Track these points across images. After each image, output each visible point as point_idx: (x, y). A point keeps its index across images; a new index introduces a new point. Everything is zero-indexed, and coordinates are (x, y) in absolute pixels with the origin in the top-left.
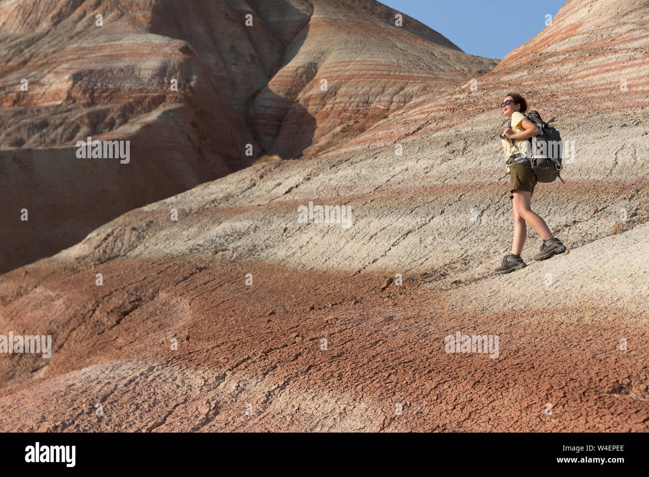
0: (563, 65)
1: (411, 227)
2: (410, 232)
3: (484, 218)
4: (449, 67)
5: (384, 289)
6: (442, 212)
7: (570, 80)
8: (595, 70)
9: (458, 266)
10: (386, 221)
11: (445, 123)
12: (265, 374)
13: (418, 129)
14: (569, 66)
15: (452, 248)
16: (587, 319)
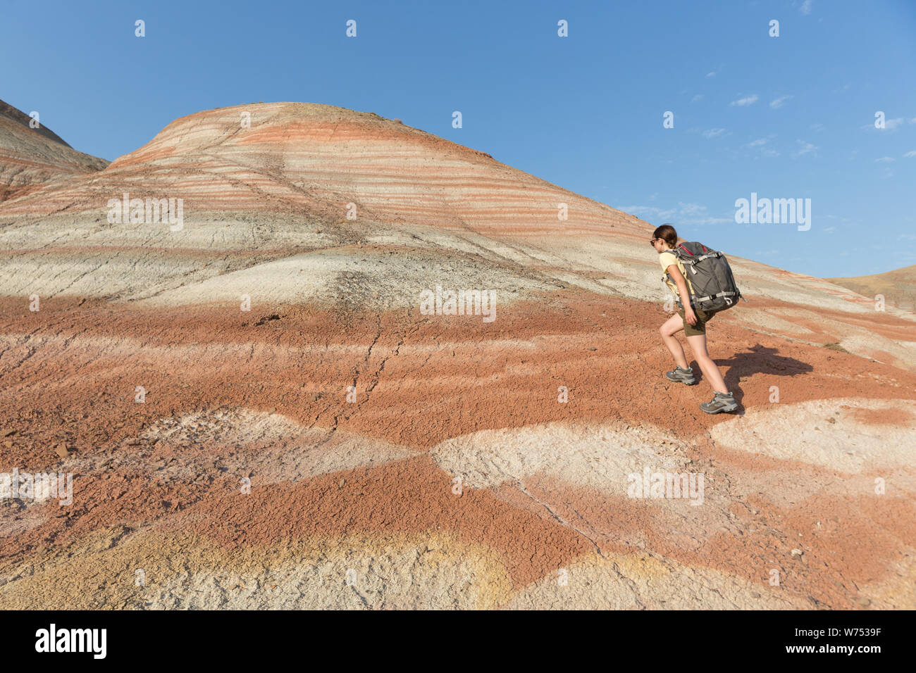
0: (169, 176)
1: (86, 271)
2: (86, 273)
3: (137, 267)
4: (62, 159)
5: (80, 305)
6: (107, 262)
7: (176, 187)
8: (192, 183)
9: (126, 293)
10: (66, 266)
11: (88, 206)
12: (57, 334)
13: (67, 207)
14: (173, 178)
15: (119, 283)
16: (223, 305)
